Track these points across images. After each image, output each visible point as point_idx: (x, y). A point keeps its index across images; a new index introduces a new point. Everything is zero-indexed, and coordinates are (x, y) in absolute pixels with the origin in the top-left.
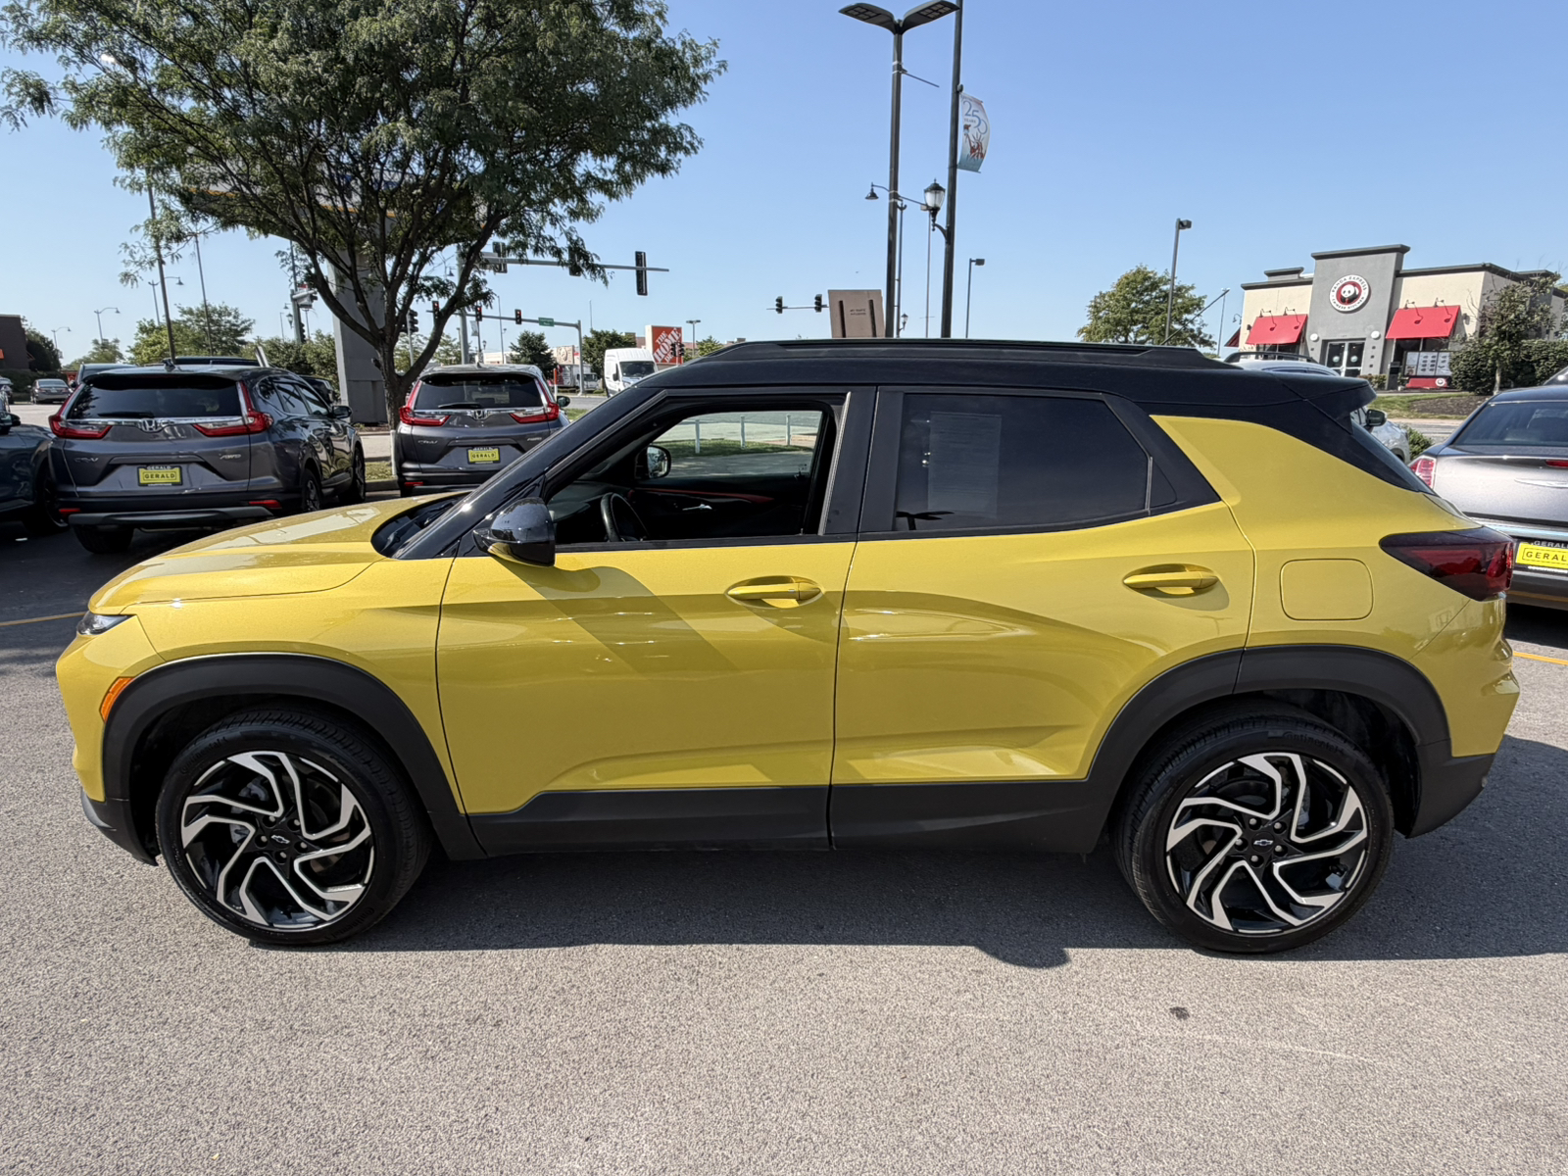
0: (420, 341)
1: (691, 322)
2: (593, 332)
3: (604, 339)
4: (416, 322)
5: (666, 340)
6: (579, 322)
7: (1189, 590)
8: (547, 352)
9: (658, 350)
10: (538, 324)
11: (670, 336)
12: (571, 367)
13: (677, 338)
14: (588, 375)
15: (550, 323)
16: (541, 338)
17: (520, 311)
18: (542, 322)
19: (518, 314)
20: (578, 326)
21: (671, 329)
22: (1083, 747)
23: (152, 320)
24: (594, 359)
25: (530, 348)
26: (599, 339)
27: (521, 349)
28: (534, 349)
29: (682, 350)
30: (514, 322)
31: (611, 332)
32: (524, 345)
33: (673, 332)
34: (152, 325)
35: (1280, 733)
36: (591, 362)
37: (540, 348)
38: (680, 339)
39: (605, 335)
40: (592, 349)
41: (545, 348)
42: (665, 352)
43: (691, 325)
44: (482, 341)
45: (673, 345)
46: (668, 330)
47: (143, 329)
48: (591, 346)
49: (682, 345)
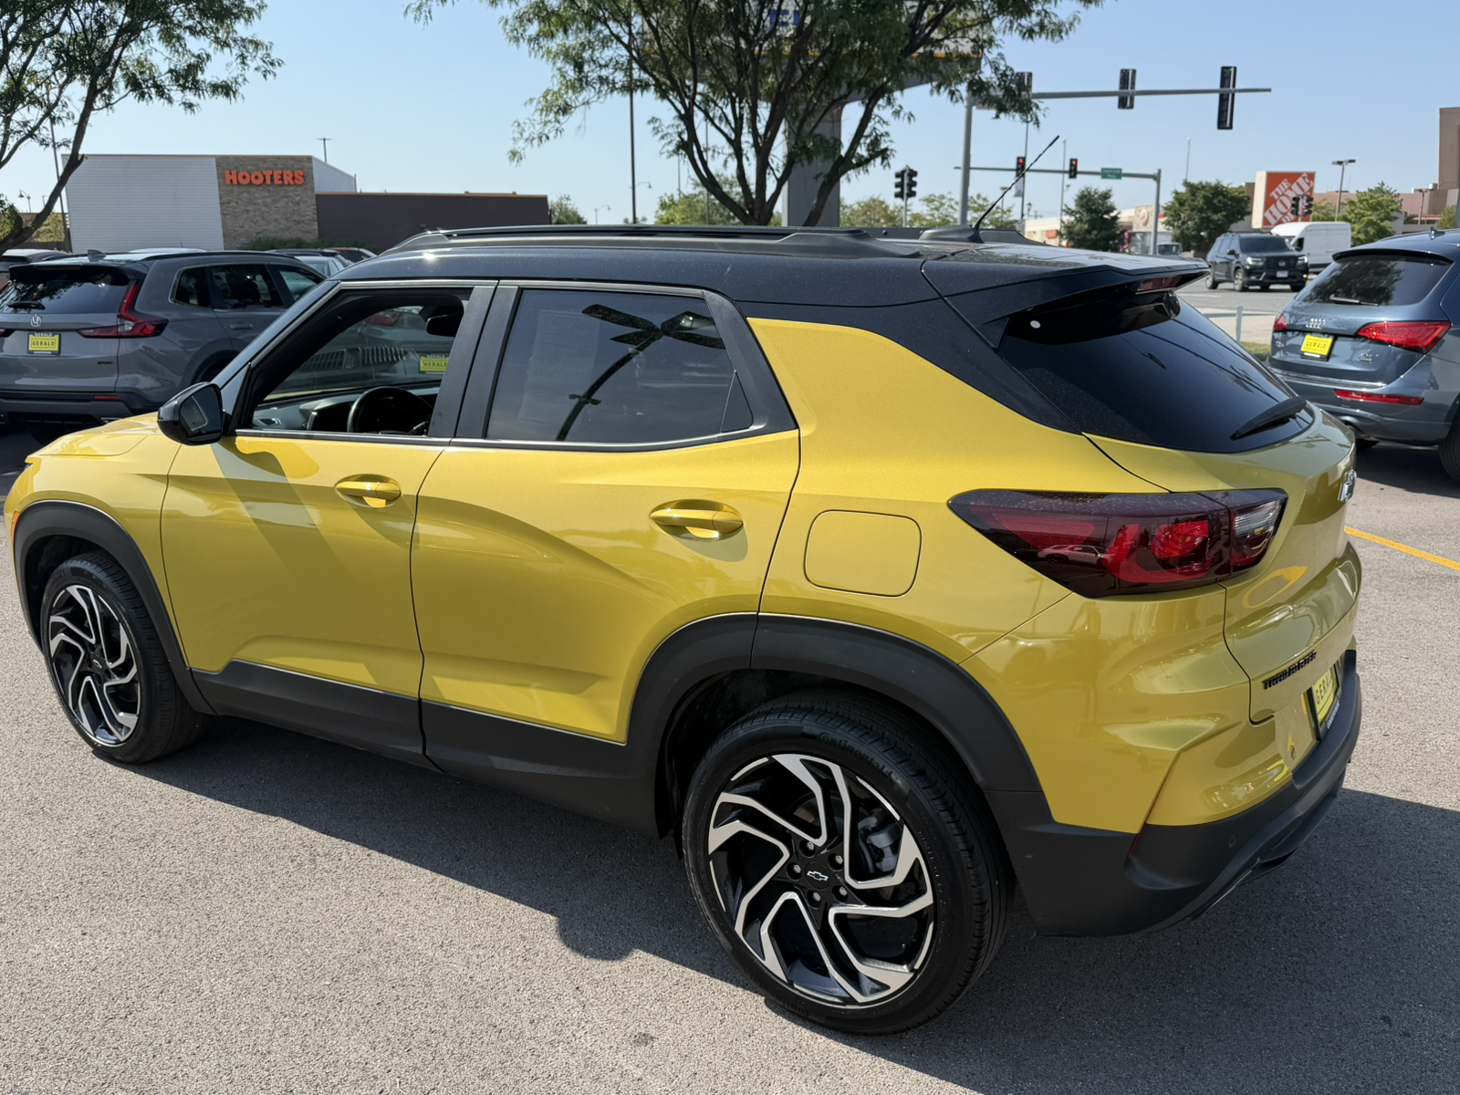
0: (952, 207)
1: (1340, 163)
2: (1186, 184)
3: (1200, 194)
4: (914, 184)
5: (1288, 193)
6: (1160, 171)
7: (716, 534)
8: (1113, 214)
9: (1272, 208)
10: (1099, 177)
11: (1295, 186)
12: (1144, 234)
13: (1306, 188)
14: (1166, 246)
15: (1117, 174)
16: (1106, 196)
17: (1076, 160)
18: (1105, 174)
19: (1074, 163)
20: (1157, 178)
21: (1297, 175)
22: (616, 703)
23: (672, 195)
24: (1183, 223)
25: (1090, 210)
26: (1193, 194)
27: (1077, 212)
28: (1096, 211)
29: (1310, 206)
30: (1067, 176)
31: (1213, 182)
32: (1082, 206)
33: (1300, 180)
34: (672, 200)
35: (815, 730)
36: (1179, 227)
37: (1103, 210)
38: (1311, 190)
39: (1203, 187)
40: (1183, 209)
41: (1112, 209)
42: (1284, 210)
43: (1340, 167)
44: (1026, 202)
45: (1296, 199)
46: (1292, 177)
47: (663, 206)
48: (1182, 204)
49: (1310, 199)
